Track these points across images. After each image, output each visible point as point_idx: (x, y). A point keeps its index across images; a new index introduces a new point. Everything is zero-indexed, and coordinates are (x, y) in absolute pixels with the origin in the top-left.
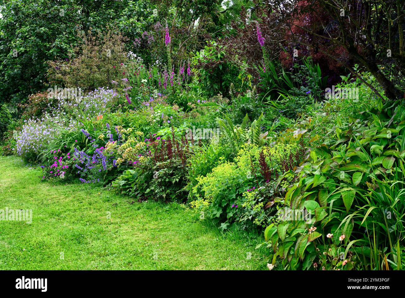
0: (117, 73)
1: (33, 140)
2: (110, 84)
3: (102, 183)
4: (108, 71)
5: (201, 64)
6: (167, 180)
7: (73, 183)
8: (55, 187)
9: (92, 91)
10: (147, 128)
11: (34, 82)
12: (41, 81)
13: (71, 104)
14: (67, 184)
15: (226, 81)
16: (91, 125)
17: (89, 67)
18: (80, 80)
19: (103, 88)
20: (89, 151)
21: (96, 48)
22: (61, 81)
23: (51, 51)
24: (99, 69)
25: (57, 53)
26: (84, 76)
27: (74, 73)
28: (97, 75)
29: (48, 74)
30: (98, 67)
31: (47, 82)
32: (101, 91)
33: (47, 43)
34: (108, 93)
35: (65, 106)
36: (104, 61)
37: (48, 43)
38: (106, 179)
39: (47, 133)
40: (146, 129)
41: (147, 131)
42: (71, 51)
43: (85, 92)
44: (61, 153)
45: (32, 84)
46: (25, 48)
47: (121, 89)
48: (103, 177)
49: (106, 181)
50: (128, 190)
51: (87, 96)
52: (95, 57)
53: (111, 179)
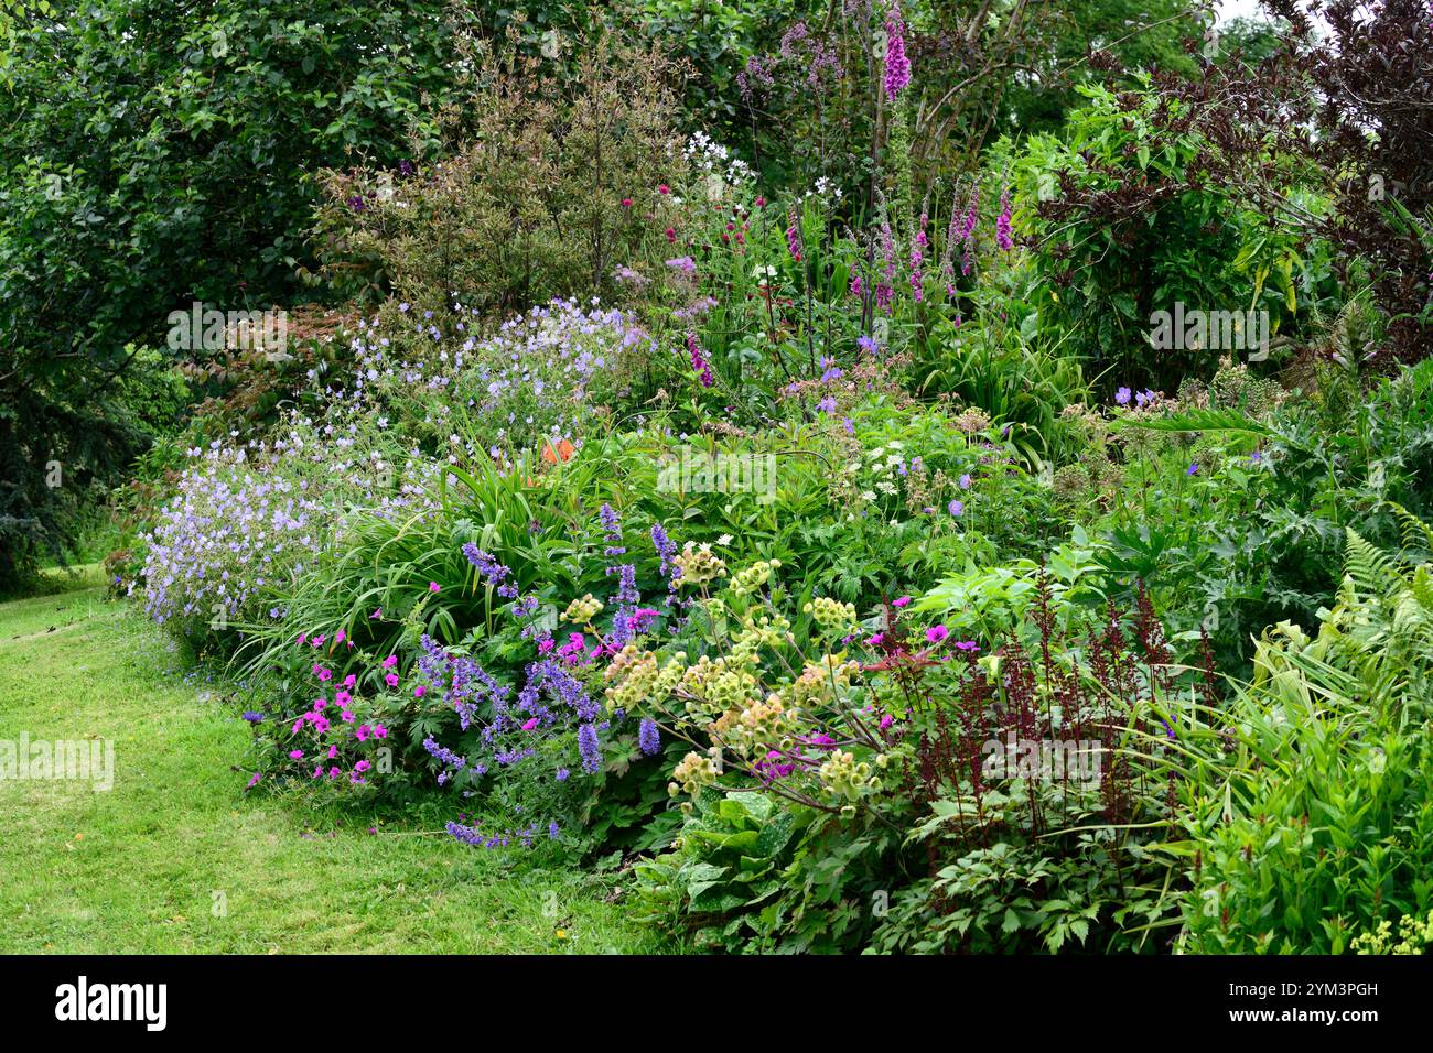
0: (639, 231)
1: (221, 553)
2: (606, 281)
3: (572, 842)
4: (596, 221)
5: (1073, 197)
6: (1011, 924)
7: (413, 822)
8: (313, 839)
9: (520, 317)
10: (824, 531)
11: (261, 266)
12: (291, 261)
13: (419, 377)
14: (377, 822)
15: (1175, 281)
16: (514, 498)
17: (505, 197)
18: (460, 261)
19: (573, 299)
20: (501, 647)
21: (544, 111)
22: (377, 264)
23: (333, 129)
24: (555, 211)
25: (362, 135)
26: (484, 242)
27: (435, 225)
28: (543, 241)
29: (317, 230)
30: (552, 201)
31: (313, 266)
32: (562, 316)
33: (318, 93)
34: (599, 328)
35: (385, 386)
36: (575, 173)
37: (323, 94)
38: (594, 822)
39: (292, 525)
40: (817, 542)
41: (824, 549)
42: (426, 129)
43: (486, 315)
44: (353, 651)
45: (251, 273)
46: (219, 113)
47: (663, 310)
48: (578, 812)
49: (599, 835)
50: (734, 927)
51: (498, 340)
52: (536, 152)
53: (626, 824)
